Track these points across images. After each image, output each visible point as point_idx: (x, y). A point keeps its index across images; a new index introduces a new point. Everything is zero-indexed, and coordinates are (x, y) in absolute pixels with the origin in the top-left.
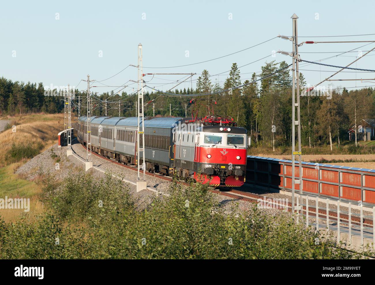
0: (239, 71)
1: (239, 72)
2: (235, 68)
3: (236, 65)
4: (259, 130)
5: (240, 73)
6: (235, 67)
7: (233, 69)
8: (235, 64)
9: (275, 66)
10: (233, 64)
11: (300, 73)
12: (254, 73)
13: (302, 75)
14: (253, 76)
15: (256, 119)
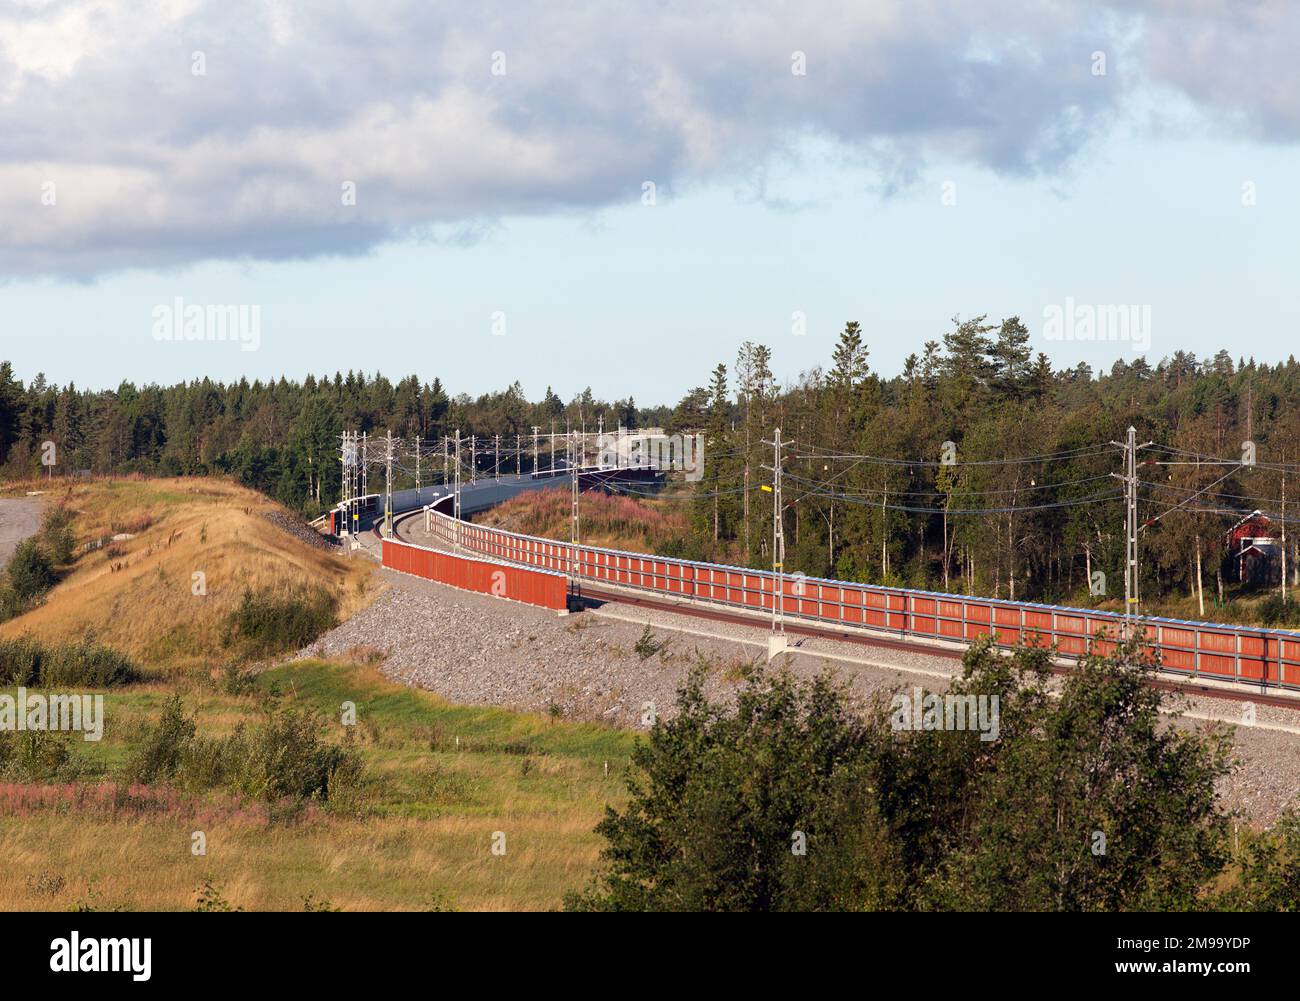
0: (866, 347)
1: (867, 354)
2: (854, 339)
3: (858, 329)
4: (954, 545)
5: (867, 357)
6: (852, 334)
7: (846, 340)
8: (855, 325)
9: (985, 336)
10: (848, 324)
11: (1041, 355)
12: (913, 356)
13: (1047, 362)
14: (908, 366)
15: (946, 510)
